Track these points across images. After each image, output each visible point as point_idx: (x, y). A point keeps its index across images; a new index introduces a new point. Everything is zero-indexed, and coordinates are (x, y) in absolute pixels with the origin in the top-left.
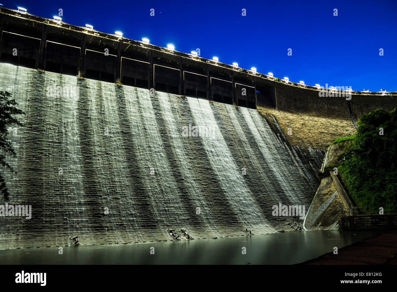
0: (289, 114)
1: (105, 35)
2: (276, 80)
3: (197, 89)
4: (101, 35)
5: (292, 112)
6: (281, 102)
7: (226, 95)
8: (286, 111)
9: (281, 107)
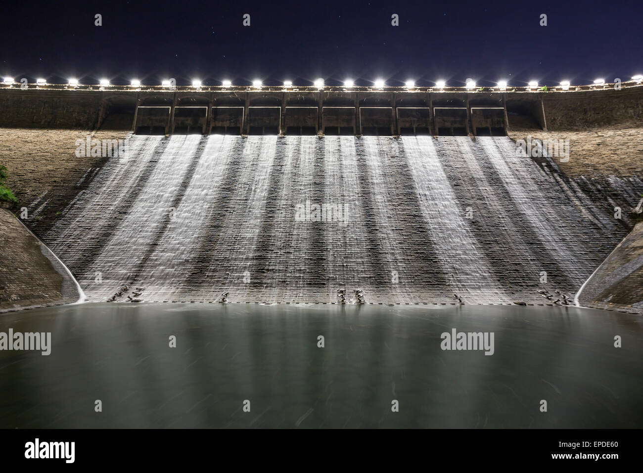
0: (570, 134)
1: (304, 89)
2: (543, 91)
3: (415, 126)
4: (300, 89)
5: (577, 130)
6: (555, 119)
7: (457, 125)
8: (564, 131)
9: (555, 126)
